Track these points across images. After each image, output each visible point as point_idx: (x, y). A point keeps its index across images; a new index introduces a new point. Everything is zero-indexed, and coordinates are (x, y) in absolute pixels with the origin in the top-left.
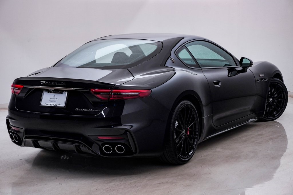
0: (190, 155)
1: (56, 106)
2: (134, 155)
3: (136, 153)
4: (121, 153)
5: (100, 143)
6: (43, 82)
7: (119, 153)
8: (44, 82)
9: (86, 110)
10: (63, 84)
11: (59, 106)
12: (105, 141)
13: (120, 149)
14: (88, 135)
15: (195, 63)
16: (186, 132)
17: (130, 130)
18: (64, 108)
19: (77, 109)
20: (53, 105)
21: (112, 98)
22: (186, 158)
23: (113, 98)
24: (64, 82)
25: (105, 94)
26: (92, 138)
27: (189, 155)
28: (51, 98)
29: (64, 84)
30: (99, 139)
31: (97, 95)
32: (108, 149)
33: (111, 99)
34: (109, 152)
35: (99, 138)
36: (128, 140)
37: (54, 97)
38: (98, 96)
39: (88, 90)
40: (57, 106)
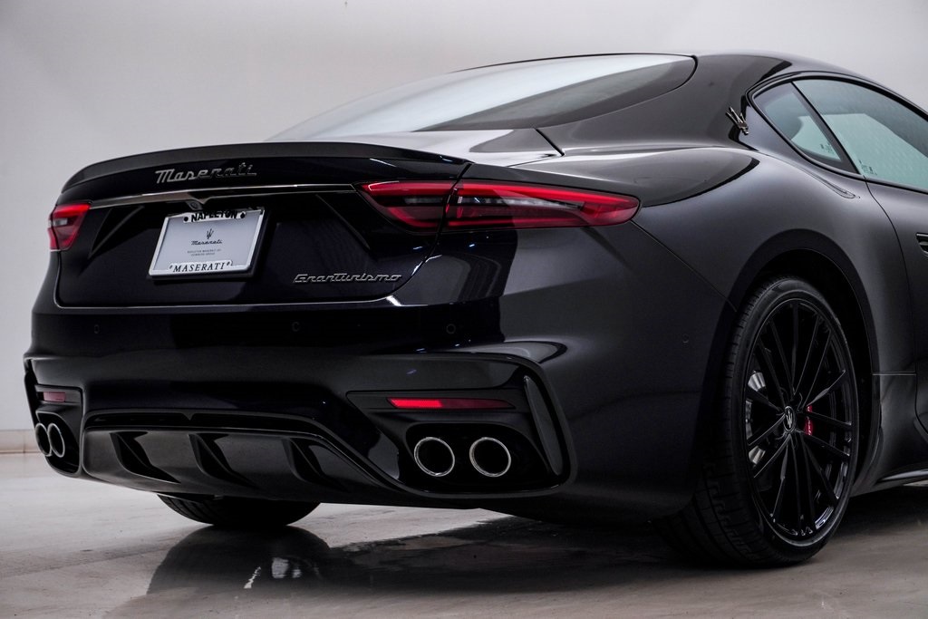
0: (818, 527)
1: (214, 270)
2: (555, 490)
3: (562, 478)
4: (494, 475)
5: (402, 431)
6: (164, 175)
7: (487, 474)
8: (167, 171)
9: (337, 277)
10: (244, 170)
11: (227, 268)
12: (423, 419)
13: (490, 457)
14: (347, 393)
15: (834, 156)
16: (800, 423)
17: (543, 366)
18: (245, 275)
19: (301, 278)
20: (204, 268)
21: (454, 219)
22: (800, 539)
23: (463, 219)
24: (248, 161)
25: (427, 200)
26: (365, 406)
27: (813, 527)
28: (195, 243)
29: (251, 171)
30: (396, 408)
31: (392, 210)
32: (435, 457)
33: (452, 224)
34: (442, 471)
35: (396, 402)
36: (528, 417)
37: (209, 236)
38: (394, 211)
39: (349, 188)
40: (219, 270)
